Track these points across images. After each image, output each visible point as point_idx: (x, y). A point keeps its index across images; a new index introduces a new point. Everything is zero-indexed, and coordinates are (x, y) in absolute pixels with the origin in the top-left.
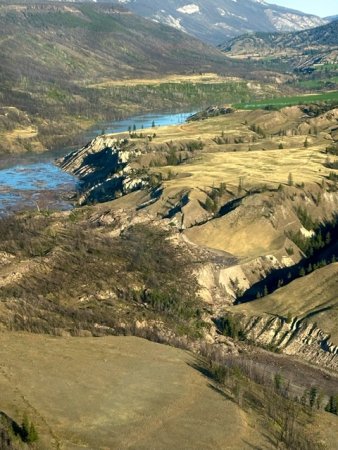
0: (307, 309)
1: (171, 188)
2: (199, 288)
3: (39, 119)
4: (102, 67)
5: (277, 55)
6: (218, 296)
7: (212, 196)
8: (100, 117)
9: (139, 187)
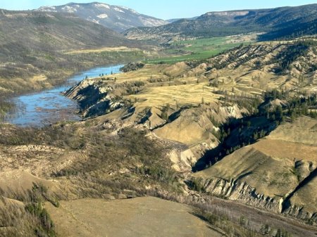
0: (237, 174)
1: (139, 107)
2: (172, 164)
3: (45, 71)
4: (69, 43)
5: (150, 37)
6: (182, 167)
7: (163, 111)
8: (75, 69)
9: (119, 107)
